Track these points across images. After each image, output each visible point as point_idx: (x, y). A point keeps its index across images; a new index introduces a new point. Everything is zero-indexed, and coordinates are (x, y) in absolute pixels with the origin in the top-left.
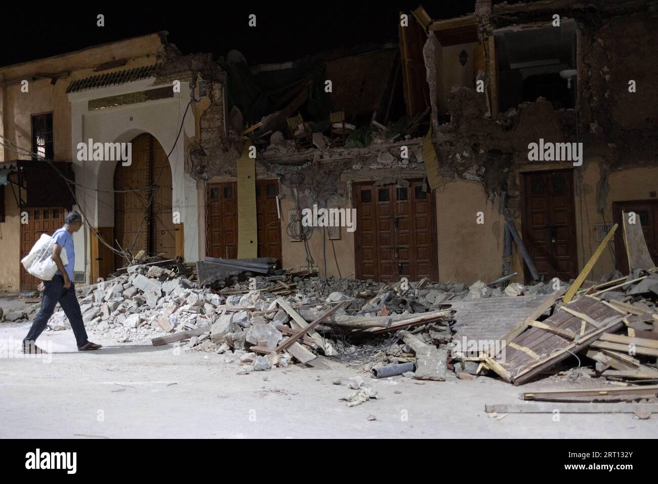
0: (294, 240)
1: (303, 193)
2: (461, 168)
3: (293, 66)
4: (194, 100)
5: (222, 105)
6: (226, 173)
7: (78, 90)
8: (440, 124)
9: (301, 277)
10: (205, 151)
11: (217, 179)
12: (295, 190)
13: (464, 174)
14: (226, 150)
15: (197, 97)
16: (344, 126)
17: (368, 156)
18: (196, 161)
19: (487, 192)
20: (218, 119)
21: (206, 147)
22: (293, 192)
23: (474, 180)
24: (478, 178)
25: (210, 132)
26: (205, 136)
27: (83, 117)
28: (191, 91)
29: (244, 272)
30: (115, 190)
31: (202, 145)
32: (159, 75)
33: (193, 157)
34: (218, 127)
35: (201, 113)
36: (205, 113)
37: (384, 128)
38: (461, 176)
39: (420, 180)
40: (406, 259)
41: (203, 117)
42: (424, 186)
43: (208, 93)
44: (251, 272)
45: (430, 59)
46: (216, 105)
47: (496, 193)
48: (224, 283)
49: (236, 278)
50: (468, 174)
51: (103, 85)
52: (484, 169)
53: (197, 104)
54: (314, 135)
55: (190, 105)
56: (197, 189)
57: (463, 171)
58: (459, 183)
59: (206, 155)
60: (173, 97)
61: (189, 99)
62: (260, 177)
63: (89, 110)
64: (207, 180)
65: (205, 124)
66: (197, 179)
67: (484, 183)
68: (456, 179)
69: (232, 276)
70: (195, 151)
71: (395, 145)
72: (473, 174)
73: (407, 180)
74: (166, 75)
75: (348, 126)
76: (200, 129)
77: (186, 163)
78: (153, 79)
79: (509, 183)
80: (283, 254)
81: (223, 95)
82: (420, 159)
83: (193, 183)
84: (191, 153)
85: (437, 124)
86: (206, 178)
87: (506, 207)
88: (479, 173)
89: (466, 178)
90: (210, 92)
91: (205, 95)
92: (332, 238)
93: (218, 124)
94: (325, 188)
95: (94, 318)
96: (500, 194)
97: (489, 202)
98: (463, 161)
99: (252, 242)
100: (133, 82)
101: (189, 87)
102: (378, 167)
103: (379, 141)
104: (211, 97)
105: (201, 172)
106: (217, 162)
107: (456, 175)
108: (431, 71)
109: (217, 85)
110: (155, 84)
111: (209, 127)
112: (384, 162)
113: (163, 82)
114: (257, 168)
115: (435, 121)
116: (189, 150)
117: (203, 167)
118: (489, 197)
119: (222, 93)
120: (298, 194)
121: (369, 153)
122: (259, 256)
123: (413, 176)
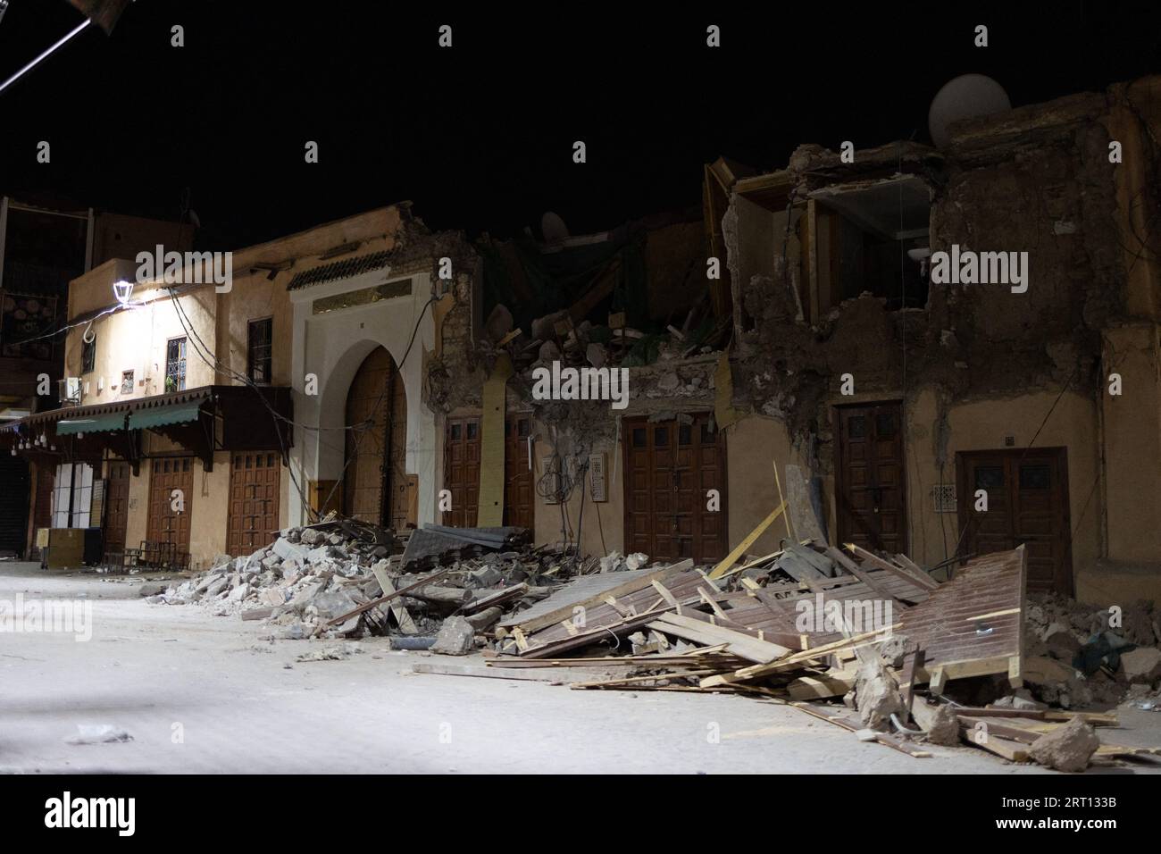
0: (548, 501)
1: (564, 432)
2: (759, 398)
3: (608, 238)
4: (435, 299)
5: (469, 305)
6: (470, 402)
7: (300, 286)
8: (746, 330)
9: (553, 556)
10: (448, 371)
11: (459, 411)
12: (554, 428)
13: (764, 406)
14: (471, 370)
15: (439, 295)
17: (650, 377)
18: (436, 385)
19: (791, 434)
20: (464, 325)
21: (450, 364)
22: (550, 431)
23: (775, 416)
24: (781, 413)
25: (453, 343)
26: (448, 349)
27: (307, 323)
28: (432, 285)
29: (472, 546)
30: (347, 425)
31: (444, 362)
32: (395, 264)
33: (433, 379)
34: (463, 337)
35: (443, 317)
36: (448, 315)
37: (680, 336)
38: (759, 409)
39: (706, 414)
40: (687, 534)
41: (446, 322)
42: (711, 423)
43: (451, 290)
44: (482, 546)
45: (731, 235)
46: (462, 304)
47: (802, 436)
48: (438, 560)
49: (457, 554)
50: (769, 407)
51: (328, 279)
52: (793, 400)
53: (438, 304)
54: (590, 345)
55: (429, 306)
56: (436, 425)
57: (763, 402)
58: (756, 419)
59: (448, 376)
60: (410, 294)
61: (429, 296)
62: (512, 409)
63: (314, 314)
64: (448, 412)
65: (448, 333)
66: (436, 410)
67: (789, 421)
68: (753, 413)
69: (453, 551)
70: (436, 371)
71: (687, 361)
72: (775, 407)
73: (691, 414)
74: (403, 263)
75: (631, 333)
76: (442, 340)
77: (424, 388)
78: (387, 269)
79: (820, 420)
80: (536, 522)
81: (471, 290)
82: (711, 385)
83: (431, 418)
84: (430, 375)
85: (740, 331)
86: (448, 409)
87: (816, 456)
88: (785, 405)
89: (766, 413)
90: (455, 287)
91: (448, 291)
92: (596, 499)
93: (463, 332)
94: (595, 425)
95: (221, 591)
96: (808, 438)
97: (794, 449)
98: (764, 387)
99: (496, 503)
100: (354, 277)
101: (429, 280)
102: (656, 394)
103: (667, 356)
104: (456, 294)
105: (442, 403)
106: (461, 387)
107: (752, 408)
108: (733, 252)
109: (463, 276)
110: (390, 276)
111: (453, 337)
112: (663, 387)
113: (400, 273)
114: (508, 396)
115: (738, 327)
116: (428, 370)
117: (445, 394)
118: (793, 441)
119: (469, 287)
120: (557, 433)
121: (653, 373)
122: (505, 523)
123: (698, 409)
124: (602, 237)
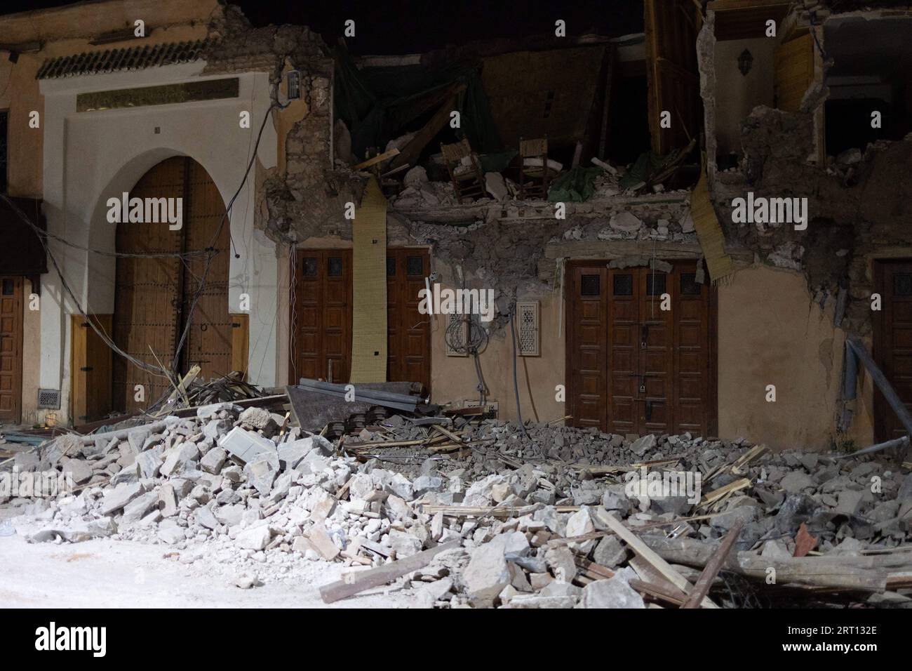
0: (455, 353)
1: (474, 273)
2: (767, 247)
3: (421, 61)
4: (276, 104)
5: (328, 115)
6: (332, 232)
7: (59, 74)
8: (720, 169)
9: (467, 418)
10: (294, 193)
11: (314, 242)
12: (459, 269)
13: (770, 256)
14: (333, 193)
15: (283, 99)
16: (545, 163)
17: (590, 216)
18: (275, 209)
19: (811, 289)
20: (321, 140)
21: (296, 186)
22: (455, 271)
23: (788, 267)
24: (795, 265)
25: (304, 160)
26: (295, 167)
27: (66, 122)
28: (272, 87)
29: (373, 408)
31: (289, 182)
32: (212, 58)
33: (271, 202)
34: (320, 154)
35: (291, 127)
36: (297, 127)
37: (614, 171)
38: (764, 258)
39: (693, 262)
40: (658, 396)
41: (292, 134)
42: (700, 273)
43: (303, 94)
44: (385, 408)
45: (707, 58)
46: (317, 115)
47: (828, 292)
48: (342, 428)
49: (360, 419)
50: (777, 257)
51: (106, 68)
52: (802, 250)
53: (281, 111)
54: (488, 175)
55: (270, 113)
56: (278, 257)
57: (769, 252)
58: (762, 271)
59: (294, 199)
60: (237, 96)
61: (269, 102)
62: (396, 243)
63: (77, 111)
64: (296, 242)
65: (295, 147)
66: (278, 240)
67: (806, 273)
68: (757, 264)
69: (353, 416)
70: (275, 192)
71: (638, 200)
72: (786, 257)
73: (670, 261)
74: (226, 58)
76: (286, 155)
77: (258, 212)
78: (201, 64)
80: (433, 376)
81: (331, 98)
82: (688, 226)
83: (270, 247)
84: (268, 195)
85: (715, 169)
86: (295, 239)
87: (845, 315)
88: (795, 255)
89: (773, 264)
90: (308, 92)
91: (298, 96)
92: (524, 353)
93: (320, 147)
94: (511, 267)
95: (146, 513)
96: (836, 295)
97: (816, 307)
98: (769, 235)
99: (377, 353)
100: (163, 67)
101: (268, 82)
102: (615, 236)
103: (610, 193)
104: (310, 101)
105: (285, 229)
106: (316, 214)
107: (757, 257)
109: (320, 80)
110: (205, 72)
111: (304, 152)
112: (622, 228)
113: (221, 70)
114: (390, 228)
115: (711, 164)
116: (265, 191)
117: (288, 220)
118: (815, 297)
119: (330, 95)
120: (464, 275)
121: (593, 211)
122: (389, 379)
123: (679, 256)
124: (414, 59)
